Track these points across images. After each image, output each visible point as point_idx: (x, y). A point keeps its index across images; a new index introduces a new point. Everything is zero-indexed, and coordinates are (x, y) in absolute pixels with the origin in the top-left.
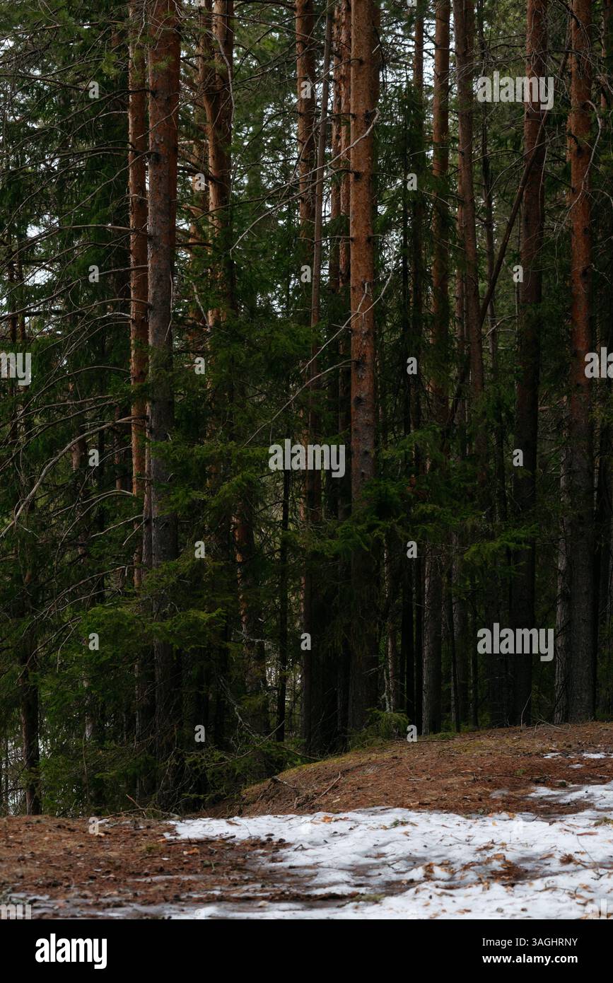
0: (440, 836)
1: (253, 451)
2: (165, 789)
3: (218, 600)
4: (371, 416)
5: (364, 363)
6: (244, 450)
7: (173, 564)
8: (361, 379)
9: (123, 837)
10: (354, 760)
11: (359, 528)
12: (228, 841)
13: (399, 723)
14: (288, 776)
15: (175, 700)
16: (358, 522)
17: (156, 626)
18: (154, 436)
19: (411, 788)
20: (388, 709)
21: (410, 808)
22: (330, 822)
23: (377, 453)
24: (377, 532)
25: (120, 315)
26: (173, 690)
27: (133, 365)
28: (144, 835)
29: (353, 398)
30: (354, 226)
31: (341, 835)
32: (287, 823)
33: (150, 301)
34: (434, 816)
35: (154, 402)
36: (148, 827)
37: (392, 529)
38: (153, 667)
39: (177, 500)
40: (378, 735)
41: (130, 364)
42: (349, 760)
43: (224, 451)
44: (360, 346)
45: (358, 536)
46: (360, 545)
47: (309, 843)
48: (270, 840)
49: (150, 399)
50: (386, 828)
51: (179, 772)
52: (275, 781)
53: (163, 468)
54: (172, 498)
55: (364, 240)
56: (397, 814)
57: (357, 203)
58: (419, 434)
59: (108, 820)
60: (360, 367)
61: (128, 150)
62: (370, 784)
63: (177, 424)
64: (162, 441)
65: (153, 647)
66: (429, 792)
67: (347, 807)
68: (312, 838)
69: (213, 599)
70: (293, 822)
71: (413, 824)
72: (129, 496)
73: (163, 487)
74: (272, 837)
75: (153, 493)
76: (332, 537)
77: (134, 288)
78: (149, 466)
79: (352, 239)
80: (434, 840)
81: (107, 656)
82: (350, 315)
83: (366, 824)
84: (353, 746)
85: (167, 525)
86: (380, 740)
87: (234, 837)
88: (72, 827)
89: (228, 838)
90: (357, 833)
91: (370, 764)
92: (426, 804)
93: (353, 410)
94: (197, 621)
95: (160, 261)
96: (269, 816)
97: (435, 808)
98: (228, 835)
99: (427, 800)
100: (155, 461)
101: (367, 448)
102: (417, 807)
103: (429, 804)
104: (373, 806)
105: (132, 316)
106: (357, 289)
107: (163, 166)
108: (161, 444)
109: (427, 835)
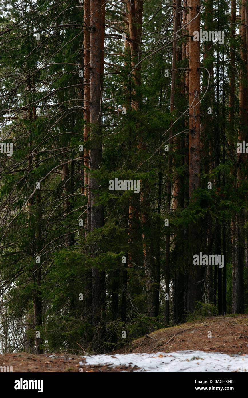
0: (214, 365)
1: (140, 174)
2: (96, 340)
3: (122, 247)
4: (198, 157)
5: (195, 131)
6: (135, 174)
7: (100, 229)
8: (193, 139)
9: (59, 364)
10: (186, 326)
11: (192, 212)
12: (109, 366)
13: (211, 308)
14: (153, 335)
15: (101, 296)
16: (192, 209)
17: (91, 260)
18: (92, 166)
19: (207, 341)
20: (206, 302)
21: (204, 351)
22: (162, 357)
23: (201, 175)
24: (200, 214)
25: (80, 108)
26: (100, 291)
27: (85, 132)
28: (69, 363)
29: (190, 148)
30: (191, 63)
31: (166, 364)
32: (141, 358)
33: (90, 101)
34: (215, 355)
35: (92, 150)
36: (73, 359)
37: (208, 212)
38: (91, 280)
39: (103, 199)
40: (201, 314)
41: (83, 131)
42: (183, 327)
43: (125, 174)
44: (193, 122)
45: (191, 216)
46: (192, 221)
47: (149, 368)
48: (130, 366)
49: (90, 149)
50: (188, 361)
51: (103, 332)
52: (147, 337)
53: (96, 182)
54: (100, 198)
55: (196, 70)
56: (197, 353)
57: (192, 51)
58: (223, 166)
59: (54, 355)
60: (193, 133)
61: (83, 26)
62: (189, 339)
63: (104, 161)
64: (96, 169)
65: (91, 270)
66: (216, 343)
67: (175, 350)
68: (151, 365)
69: (119, 246)
70: (144, 357)
71: (202, 359)
72: (82, 196)
73: (96, 192)
74: (131, 365)
75: (92, 195)
76: (178, 217)
77: (85, 94)
78: (90, 181)
79: (190, 70)
80: (211, 367)
81: (69, 274)
82: (188, 107)
83: (179, 359)
84: (187, 320)
85: (98, 210)
86: (201, 317)
87: (113, 364)
88: (35, 358)
89: (110, 365)
90: (174, 363)
91: (193, 328)
92: (214, 349)
93: (190, 154)
94: (111, 258)
95: (95, 81)
96: (134, 354)
97: (217, 351)
98: (110, 363)
99: (214, 347)
100: (93, 179)
101: (197, 173)
102: (208, 350)
103: (215, 349)
104: (187, 350)
105: (84, 108)
106: (192, 94)
107: (97, 33)
108: (95, 171)
109: (208, 365)
